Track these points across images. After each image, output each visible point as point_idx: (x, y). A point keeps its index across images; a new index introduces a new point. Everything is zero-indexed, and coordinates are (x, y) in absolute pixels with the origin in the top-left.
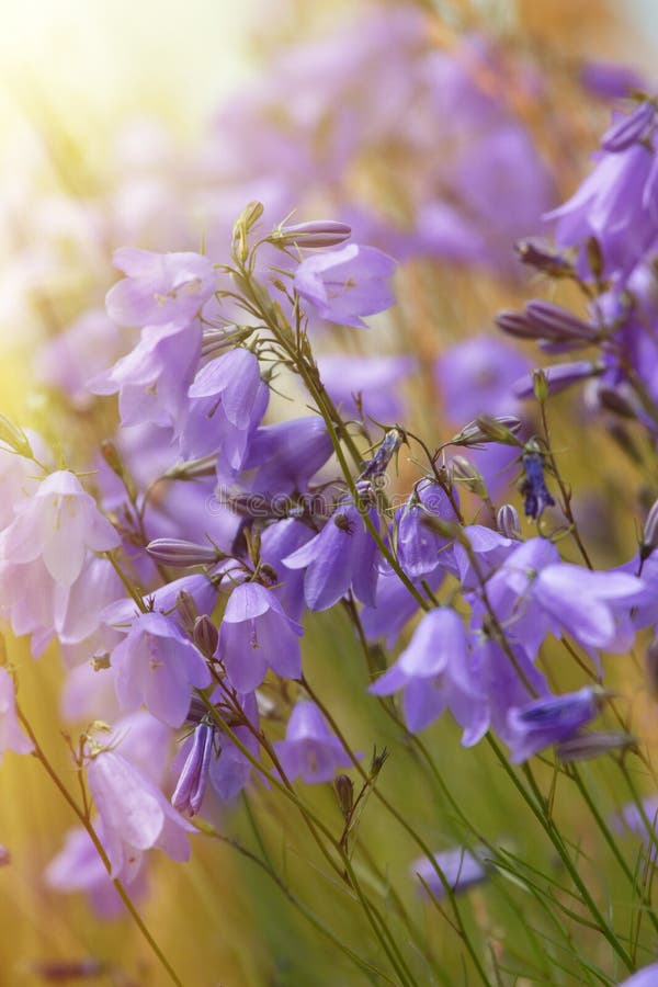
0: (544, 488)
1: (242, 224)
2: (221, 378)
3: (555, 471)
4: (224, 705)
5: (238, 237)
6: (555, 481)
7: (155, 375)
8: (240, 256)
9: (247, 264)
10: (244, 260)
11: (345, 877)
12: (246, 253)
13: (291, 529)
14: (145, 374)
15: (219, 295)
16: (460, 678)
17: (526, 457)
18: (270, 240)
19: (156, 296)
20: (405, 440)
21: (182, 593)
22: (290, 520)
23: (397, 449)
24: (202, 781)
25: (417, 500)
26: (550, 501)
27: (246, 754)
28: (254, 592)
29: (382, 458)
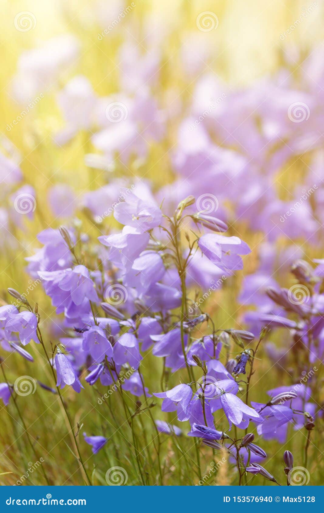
0: (244, 367)
1: (183, 204)
2: (144, 264)
3: (252, 363)
4: (110, 363)
5: (180, 209)
6: (250, 367)
7: (123, 246)
8: (177, 217)
9: (178, 222)
10: (178, 220)
11: (130, 424)
12: (180, 217)
13: (154, 323)
14: (120, 244)
15: (161, 228)
16: (184, 407)
17: (243, 353)
18: (192, 217)
19: (133, 215)
20: (207, 320)
21: (108, 325)
22: (155, 320)
23: (203, 321)
24: (96, 379)
25: (202, 341)
26: (244, 372)
27: (113, 378)
28: (132, 338)
29: (196, 322)
